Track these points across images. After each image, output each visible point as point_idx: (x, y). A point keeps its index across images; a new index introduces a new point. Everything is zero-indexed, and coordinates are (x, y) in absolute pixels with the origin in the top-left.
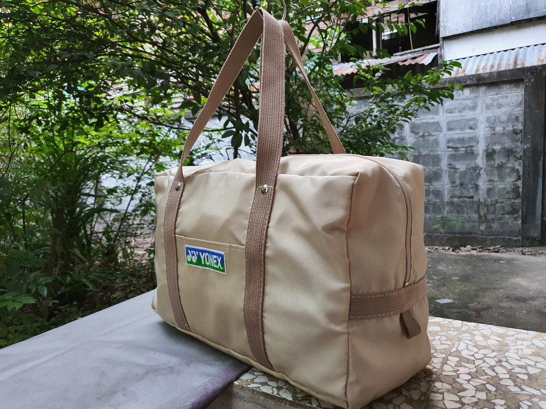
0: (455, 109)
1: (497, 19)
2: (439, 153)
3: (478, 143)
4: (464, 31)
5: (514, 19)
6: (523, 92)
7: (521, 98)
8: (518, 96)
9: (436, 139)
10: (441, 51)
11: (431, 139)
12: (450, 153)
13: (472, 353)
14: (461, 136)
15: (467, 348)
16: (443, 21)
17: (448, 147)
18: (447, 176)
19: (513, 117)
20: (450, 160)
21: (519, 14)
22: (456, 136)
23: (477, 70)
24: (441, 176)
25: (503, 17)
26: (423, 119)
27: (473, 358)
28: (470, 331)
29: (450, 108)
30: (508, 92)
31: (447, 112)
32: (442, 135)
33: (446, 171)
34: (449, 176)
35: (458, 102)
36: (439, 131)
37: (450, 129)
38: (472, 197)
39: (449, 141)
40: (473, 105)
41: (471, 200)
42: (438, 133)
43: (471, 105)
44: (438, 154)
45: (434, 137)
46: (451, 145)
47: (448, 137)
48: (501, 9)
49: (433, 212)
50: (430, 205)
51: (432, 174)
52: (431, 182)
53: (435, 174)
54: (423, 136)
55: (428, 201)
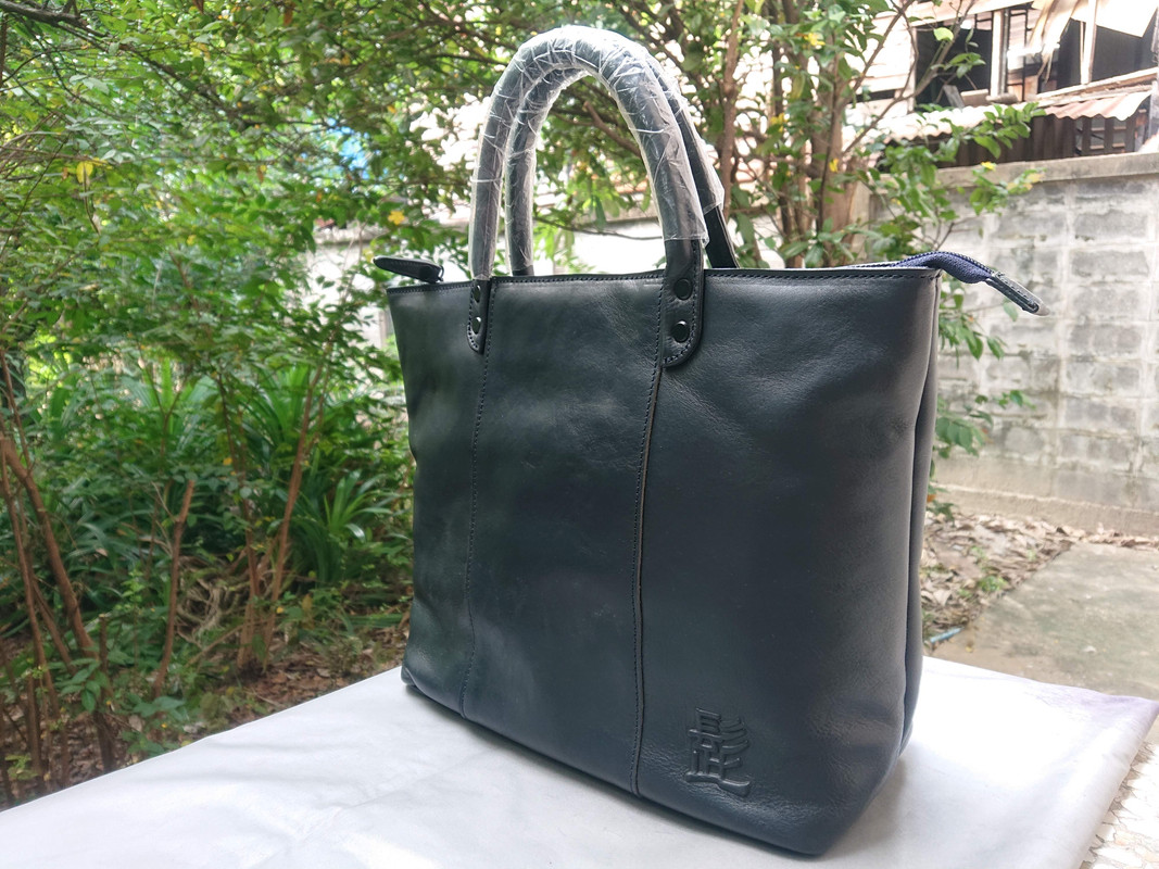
2: (1137, 323)
9: (1133, 292)
11: (1120, 290)
18: (1152, 378)
24: (1138, 377)
26: (1104, 245)
32: (1148, 283)
33: (1150, 365)
34: (1156, 378)
36: (1142, 273)
42: (1140, 277)
44: (1133, 327)
49: (1111, 457)
50: (1104, 441)
51: (1114, 372)
52: (1111, 389)
53: (1122, 370)
54: (1102, 283)
55: (1100, 431)
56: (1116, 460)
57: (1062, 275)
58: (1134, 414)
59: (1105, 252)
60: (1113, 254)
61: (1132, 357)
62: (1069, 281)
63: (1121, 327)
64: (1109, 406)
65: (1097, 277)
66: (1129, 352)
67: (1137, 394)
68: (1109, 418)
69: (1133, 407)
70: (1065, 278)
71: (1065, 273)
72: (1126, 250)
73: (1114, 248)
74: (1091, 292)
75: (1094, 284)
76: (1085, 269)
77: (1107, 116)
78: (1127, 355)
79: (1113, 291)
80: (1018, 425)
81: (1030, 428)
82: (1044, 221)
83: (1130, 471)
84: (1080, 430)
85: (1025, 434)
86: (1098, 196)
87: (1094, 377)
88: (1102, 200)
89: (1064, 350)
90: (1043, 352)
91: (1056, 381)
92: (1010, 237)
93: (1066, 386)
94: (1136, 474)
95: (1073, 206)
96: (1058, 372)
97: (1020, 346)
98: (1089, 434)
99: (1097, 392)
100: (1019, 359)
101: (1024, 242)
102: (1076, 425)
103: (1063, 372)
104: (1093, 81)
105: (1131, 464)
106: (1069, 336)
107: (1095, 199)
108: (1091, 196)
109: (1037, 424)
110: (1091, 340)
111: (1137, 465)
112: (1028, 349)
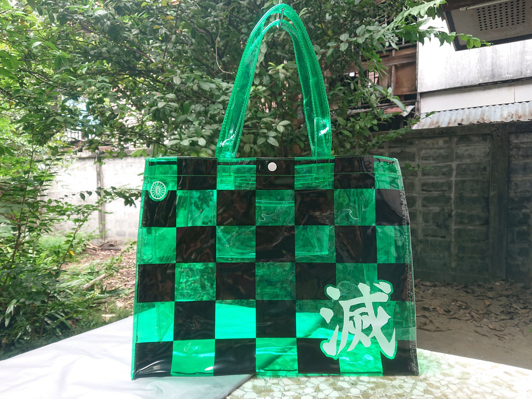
0: (429, 157)
1: (467, 80)
2: (414, 195)
3: (450, 187)
4: (439, 89)
5: (481, 81)
6: (489, 145)
7: (489, 151)
8: (485, 148)
9: (412, 183)
10: (418, 105)
12: (424, 196)
13: (438, 380)
14: (435, 181)
15: (434, 376)
16: (420, 79)
17: (423, 190)
18: (421, 216)
19: (482, 167)
20: (424, 202)
21: (485, 77)
22: (430, 181)
23: (449, 123)
24: (416, 216)
25: (471, 79)
27: (438, 384)
28: (437, 360)
29: (425, 156)
30: (477, 144)
31: (422, 159)
32: (417, 179)
33: (420, 211)
34: (423, 216)
35: (433, 150)
36: (415, 176)
37: (424, 174)
38: (444, 237)
39: (424, 185)
40: (446, 154)
41: (443, 239)
42: (414, 177)
43: (444, 154)
44: (413, 197)
45: (410, 181)
46: (425, 188)
47: (422, 181)
48: (470, 73)
61: (414, 208)
67: (416, 223)
69: (416, 228)
77: (399, 114)
86: (397, 146)
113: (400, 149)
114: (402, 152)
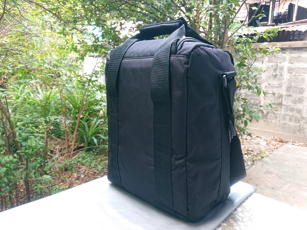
2: (304, 87)
9: (303, 78)
11: (300, 77)
24: (303, 101)
26: (297, 65)
42: (305, 75)
49: (295, 122)
50: (294, 117)
51: (297, 99)
52: (296, 104)
53: (299, 99)
54: (295, 75)
55: (292, 115)
56: (296, 123)
57: (284, 73)
58: (302, 111)
59: (297, 67)
60: (299, 68)
61: (302, 95)
62: (287, 75)
63: (300, 88)
64: (295, 108)
65: (294, 74)
66: (301, 94)
67: (303, 105)
68: (295, 111)
69: (302, 109)
70: (285, 74)
71: (286, 72)
72: (302, 67)
73: (299, 66)
74: (292, 78)
75: (293, 76)
76: (291, 72)
77: (299, 30)
78: (301, 95)
79: (298, 78)
80: (271, 112)
81: (274, 113)
82: (281, 58)
83: (300, 126)
84: (287, 114)
85: (273, 115)
86: (295, 52)
87: (292, 100)
88: (296, 53)
89: (284, 93)
90: (278, 93)
91: (282, 101)
92: (271, 62)
93: (284, 102)
94: (301, 127)
95: (289, 55)
96: (282, 99)
97: (273, 91)
98: (290, 115)
99: (292, 104)
100: (272, 95)
101: (275, 64)
102: (286, 113)
103: (284, 99)
104: (296, 21)
105: (300, 124)
106: (286, 89)
107: (294, 53)
108: (293, 52)
109: (276, 112)
110: (291, 91)
111: (302, 124)
112: (275, 92)
113: (298, 54)
114: (299, 56)
